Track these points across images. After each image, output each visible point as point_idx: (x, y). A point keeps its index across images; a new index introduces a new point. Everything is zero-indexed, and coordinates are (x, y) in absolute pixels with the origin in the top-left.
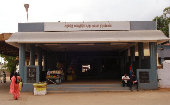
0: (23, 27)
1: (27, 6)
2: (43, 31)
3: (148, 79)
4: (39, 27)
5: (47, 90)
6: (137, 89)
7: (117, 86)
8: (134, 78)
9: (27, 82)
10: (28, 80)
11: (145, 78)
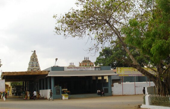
0: (55, 68)
1: (57, 59)
2: (64, 70)
3: (108, 92)
4: (62, 69)
5: (69, 97)
6: (104, 96)
7: (95, 95)
8: (102, 91)
9: (56, 95)
10: (56, 93)
11: (107, 91)
